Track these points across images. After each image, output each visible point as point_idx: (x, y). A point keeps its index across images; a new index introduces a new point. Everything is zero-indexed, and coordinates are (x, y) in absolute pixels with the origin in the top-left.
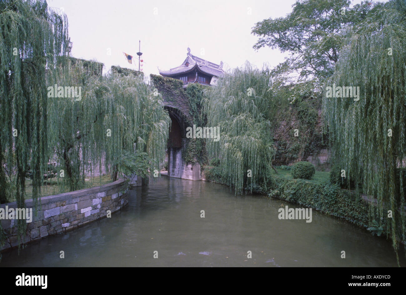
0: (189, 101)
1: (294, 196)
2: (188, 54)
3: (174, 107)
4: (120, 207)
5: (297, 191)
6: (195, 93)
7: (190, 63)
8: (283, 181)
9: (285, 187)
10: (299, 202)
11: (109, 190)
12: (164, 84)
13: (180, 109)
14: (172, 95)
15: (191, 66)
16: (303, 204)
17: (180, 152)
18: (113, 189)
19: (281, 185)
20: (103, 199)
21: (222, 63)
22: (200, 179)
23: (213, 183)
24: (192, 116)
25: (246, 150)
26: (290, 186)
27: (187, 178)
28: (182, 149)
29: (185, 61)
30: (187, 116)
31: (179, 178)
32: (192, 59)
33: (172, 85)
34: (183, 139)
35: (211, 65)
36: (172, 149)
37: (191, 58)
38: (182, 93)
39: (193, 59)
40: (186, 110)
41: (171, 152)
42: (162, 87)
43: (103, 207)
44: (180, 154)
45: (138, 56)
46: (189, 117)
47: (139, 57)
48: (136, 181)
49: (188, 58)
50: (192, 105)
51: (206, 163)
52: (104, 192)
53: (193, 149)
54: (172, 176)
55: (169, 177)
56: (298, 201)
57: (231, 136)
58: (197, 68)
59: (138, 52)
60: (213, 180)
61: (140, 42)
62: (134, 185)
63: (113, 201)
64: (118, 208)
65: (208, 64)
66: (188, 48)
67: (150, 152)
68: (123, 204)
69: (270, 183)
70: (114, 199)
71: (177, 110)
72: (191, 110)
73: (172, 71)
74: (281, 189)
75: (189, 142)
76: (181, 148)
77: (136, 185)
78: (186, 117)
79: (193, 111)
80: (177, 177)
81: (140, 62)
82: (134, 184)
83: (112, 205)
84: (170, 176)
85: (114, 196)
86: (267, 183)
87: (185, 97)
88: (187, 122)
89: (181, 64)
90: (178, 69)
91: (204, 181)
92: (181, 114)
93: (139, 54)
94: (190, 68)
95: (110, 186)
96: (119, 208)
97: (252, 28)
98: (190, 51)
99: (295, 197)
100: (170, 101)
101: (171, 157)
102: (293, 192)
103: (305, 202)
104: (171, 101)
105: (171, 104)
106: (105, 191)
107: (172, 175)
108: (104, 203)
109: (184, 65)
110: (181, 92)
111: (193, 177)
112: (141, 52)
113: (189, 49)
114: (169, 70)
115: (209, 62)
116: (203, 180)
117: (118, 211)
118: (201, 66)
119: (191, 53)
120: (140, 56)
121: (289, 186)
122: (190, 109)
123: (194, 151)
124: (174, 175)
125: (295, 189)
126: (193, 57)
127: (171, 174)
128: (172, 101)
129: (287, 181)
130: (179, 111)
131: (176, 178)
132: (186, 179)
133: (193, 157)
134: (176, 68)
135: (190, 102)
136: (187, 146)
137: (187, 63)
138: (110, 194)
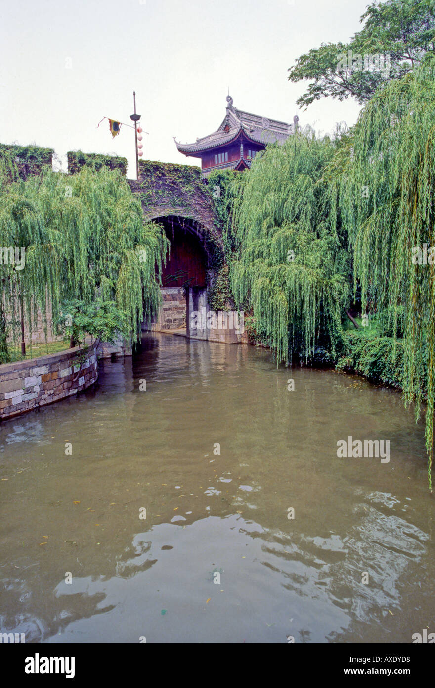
0: (213, 204)
1: (373, 368)
2: (227, 108)
3: (185, 216)
4: (77, 390)
5: (378, 359)
6: (223, 188)
7: (232, 125)
8: (361, 341)
9: (363, 352)
10: (382, 378)
11: (55, 363)
12: (165, 176)
13: (197, 218)
14: (181, 194)
15: (234, 132)
16: (388, 381)
17: (204, 294)
18: (61, 361)
19: (356, 349)
20: (44, 378)
21: (296, 120)
22: (239, 340)
23: (259, 346)
24: (220, 230)
25: (292, 290)
26: (369, 350)
27: (218, 340)
28: (208, 290)
29: (223, 123)
30: (211, 230)
31: (204, 340)
32: (236, 118)
33: (179, 177)
34: (208, 271)
35: (275, 124)
36: (191, 290)
37: (234, 115)
38: (200, 189)
39: (238, 116)
40: (209, 220)
41: (191, 294)
42: (161, 182)
43: (44, 390)
44: (204, 299)
45: (134, 122)
46: (214, 231)
47: (136, 124)
48: (121, 347)
49: (228, 116)
50: (219, 209)
51: (250, 313)
52: (45, 367)
53: (224, 288)
54: (193, 337)
55: (189, 338)
56: (381, 376)
57: (270, 265)
58: (243, 136)
59: (133, 114)
60: (259, 342)
61: (134, 94)
62: (118, 355)
63: (63, 380)
64: (73, 391)
65: (269, 124)
66: (229, 97)
67: (120, 300)
68: (84, 385)
69: (340, 346)
70: (65, 377)
71: (191, 221)
72: (217, 220)
74: (355, 355)
75: (217, 276)
76: (206, 288)
77: (122, 354)
78: (208, 231)
79: (221, 221)
80: (202, 338)
81: (137, 132)
82: (120, 353)
83: (61, 387)
84: (191, 337)
85: (65, 373)
86: (336, 346)
87: (205, 196)
88: (212, 241)
89: (217, 130)
90: (211, 139)
91: (246, 344)
92: (200, 227)
93: (135, 118)
94: (233, 136)
95: (55, 358)
96: (75, 391)
97: (289, 70)
98: (232, 103)
99: (374, 370)
100: (177, 205)
101: (191, 304)
102: (372, 360)
103: (391, 378)
104: (180, 206)
105: (179, 212)
106: (47, 365)
107: (193, 334)
108: (45, 384)
109: (222, 131)
110: (198, 188)
111: (226, 338)
112: (137, 114)
113: (230, 99)
115: (270, 120)
116: (244, 341)
117: (73, 395)
118: (251, 131)
119: (234, 105)
120: (138, 122)
121: (367, 351)
122: (216, 217)
123: (226, 293)
124: (196, 334)
125: (376, 356)
126: (239, 113)
127: (191, 333)
128: (182, 206)
129: (367, 342)
130: (196, 222)
131: (199, 340)
132: (216, 342)
133: (225, 302)
134: (207, 137)
135: (216, 204)
136: (214, 282)
137: (226, 127)
138: (56, 369)
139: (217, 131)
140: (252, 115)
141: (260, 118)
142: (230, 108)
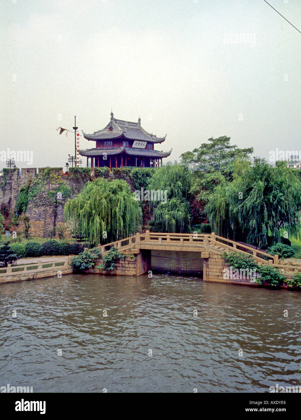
7: (114, 128)
21: (140, 120)
25: (177, 219)
29: (108, 125)
32: (115, 123)
35: (131, 125)
37: (114, 122)
39: (116, 122)
45: (74, 130)
47: (75, 131)
49: (111, 122)
58: (123, 137)
59: (74, 126)
61: (75, 117)
65: (128, 124)
73: (96, 134)
81: (76, 136)
90: (101, 133)
93: (75, 128)
98: (113, 116)
109: (108, 130)
112: (76, 126)
113: (112, 114)
114: (93, 133)
115: (129, 122)
118: (124, 132)
119: (114, 117)
120: (77, 130)
126: (116, 120)
137: (110, 128)
139: (105, 129)
140: (122, 121)
141: (125, 122)
142: (112, 118)
